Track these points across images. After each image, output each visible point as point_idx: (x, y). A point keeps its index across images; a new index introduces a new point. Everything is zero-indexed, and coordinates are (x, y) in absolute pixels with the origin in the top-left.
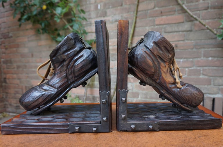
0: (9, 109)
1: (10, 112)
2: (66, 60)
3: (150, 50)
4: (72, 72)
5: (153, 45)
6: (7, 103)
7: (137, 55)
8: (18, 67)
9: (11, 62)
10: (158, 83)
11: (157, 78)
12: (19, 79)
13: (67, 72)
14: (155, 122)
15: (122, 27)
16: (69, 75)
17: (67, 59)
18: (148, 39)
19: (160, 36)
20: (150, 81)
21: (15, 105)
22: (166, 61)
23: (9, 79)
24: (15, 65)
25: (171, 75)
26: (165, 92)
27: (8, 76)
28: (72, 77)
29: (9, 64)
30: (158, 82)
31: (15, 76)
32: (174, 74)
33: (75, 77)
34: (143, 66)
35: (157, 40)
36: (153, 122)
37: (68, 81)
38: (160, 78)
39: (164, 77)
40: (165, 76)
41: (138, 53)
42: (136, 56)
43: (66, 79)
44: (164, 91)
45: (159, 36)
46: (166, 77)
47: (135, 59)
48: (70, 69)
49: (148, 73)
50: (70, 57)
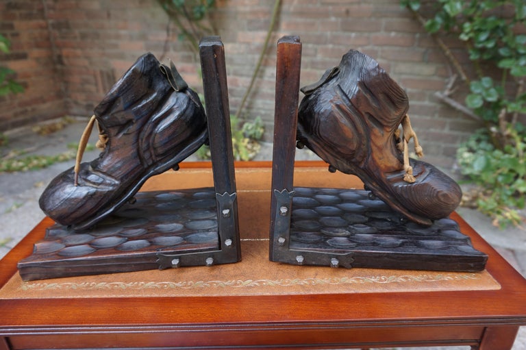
0: (75, 110)
1: (75, 115)
2: (134, 121)
3: (349, 100)
4: (151, 145)
5: (357, 90)
6: (68, 99)
7: (318, 113)
8: (84, 36)
9: (67, 26)
10: (363, 169)
11: (360, 160)
12: (87, 57)
13: (138, 145)
14: (344, 252)
15: (286, 60)
16: (144, 152)
17: (137, 120)
18: (347, 72)
19: (377, 69)
20: (345, 165)
21: (85, 103)
22: (385, 124)
23: (68, 57)
24: (77, 32)
25: (393, 154)
26: (376, 188)
27: (65, 52)
28: (151, 156)
29: (64, 30)
30: (362, 166)
31: (79, 52)
32: (401, 148)
33: (157, 156)
34: (330, 138)
35: (367, 79)
36: (340, 252)
37: (142, 164)
38: (367, 159)
39: (376, 158)
40: (381, 156)
41: (322, 111)
42: (316, 116)
43: (139, 160)
44: (374, 184)
45: (374, 70)
46: (380, 159)
47: (314, 123)
48: (144, 140)
49: (342, 152)
50: (142, 116)
